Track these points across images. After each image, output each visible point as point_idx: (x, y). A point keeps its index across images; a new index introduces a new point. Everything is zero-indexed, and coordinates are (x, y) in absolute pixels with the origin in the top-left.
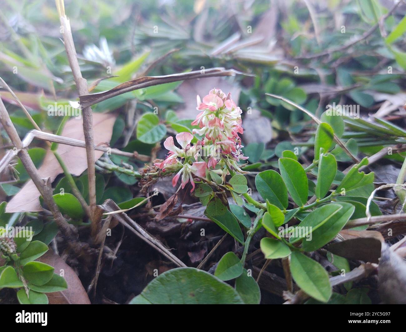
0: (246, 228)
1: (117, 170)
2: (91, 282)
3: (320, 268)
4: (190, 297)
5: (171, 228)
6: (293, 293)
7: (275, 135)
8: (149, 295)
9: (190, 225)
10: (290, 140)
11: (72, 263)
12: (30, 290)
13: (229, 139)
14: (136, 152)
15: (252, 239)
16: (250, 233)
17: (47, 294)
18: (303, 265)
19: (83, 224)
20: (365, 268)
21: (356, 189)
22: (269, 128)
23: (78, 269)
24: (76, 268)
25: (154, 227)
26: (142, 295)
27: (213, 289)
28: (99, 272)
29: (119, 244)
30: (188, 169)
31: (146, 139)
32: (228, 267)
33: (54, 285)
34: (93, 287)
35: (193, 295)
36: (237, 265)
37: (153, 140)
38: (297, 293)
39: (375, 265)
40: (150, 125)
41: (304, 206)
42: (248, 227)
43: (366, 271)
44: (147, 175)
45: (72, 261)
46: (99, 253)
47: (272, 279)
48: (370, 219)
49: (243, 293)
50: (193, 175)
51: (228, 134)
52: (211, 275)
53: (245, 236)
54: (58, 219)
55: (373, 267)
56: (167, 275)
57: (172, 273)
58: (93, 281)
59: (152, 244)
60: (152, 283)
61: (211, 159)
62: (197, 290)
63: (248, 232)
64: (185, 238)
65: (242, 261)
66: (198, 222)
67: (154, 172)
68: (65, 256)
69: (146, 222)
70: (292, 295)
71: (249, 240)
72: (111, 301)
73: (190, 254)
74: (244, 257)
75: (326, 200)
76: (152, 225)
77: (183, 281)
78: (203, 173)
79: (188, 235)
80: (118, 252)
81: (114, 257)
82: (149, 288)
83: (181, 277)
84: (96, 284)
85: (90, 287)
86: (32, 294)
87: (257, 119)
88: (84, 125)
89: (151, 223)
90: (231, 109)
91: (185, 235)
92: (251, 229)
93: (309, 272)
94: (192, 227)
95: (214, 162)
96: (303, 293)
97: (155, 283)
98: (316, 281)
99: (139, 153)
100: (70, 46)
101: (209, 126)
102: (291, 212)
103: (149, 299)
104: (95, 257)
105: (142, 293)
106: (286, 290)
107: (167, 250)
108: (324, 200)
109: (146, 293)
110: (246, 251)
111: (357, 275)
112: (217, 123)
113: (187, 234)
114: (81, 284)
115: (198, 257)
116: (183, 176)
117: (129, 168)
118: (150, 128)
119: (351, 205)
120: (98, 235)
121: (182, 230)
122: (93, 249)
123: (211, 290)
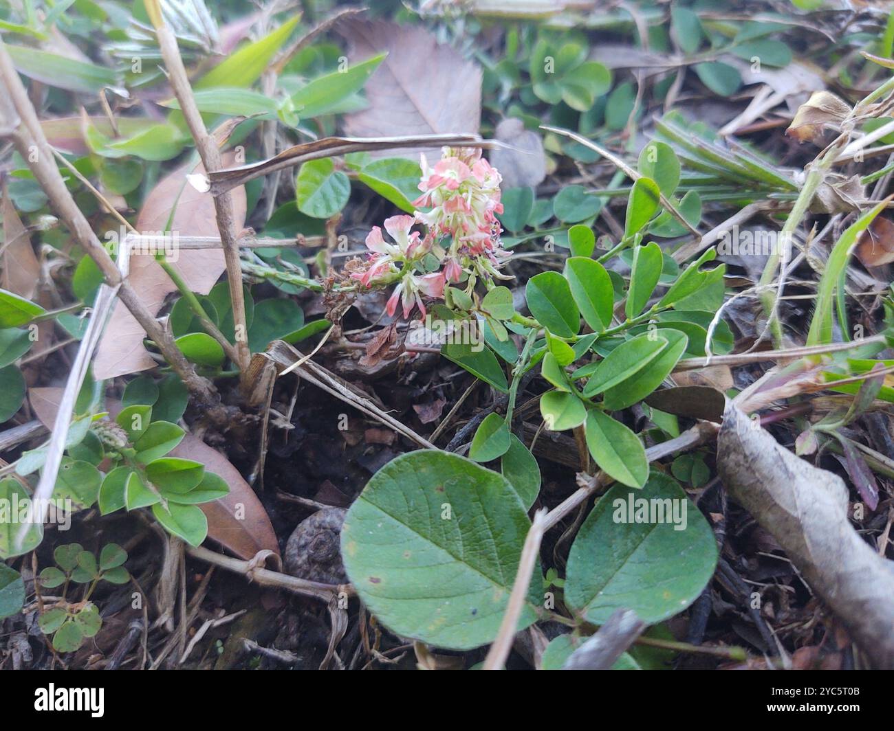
0: (509, 364)
1: (274, 277)
2: (253, 468)
3: (631, 437)
4: (436, 492)
5: (381, 367)
6: (592, 475)
7: (553, 166)
8: (373, 496)
9: (412, 361)
10: (578, 174)
11: (212, 441)
12: (169, 502)
13: (481, 229)
14: (300, 236)
15: (520, 382)
16: (517, 373)
17: (200, 506)
18: (606, 430)
19: (223, 373)
20: (700, 431)
21: (693, 296)
22: (541, 154)
23: (225, 450)
24: (221, 448)
25: (352, 369)
26: (362, 497)
27: (473, 480)
28: (265, 453)
29: (294, 401)
30: (412, 287)
31: (315, 208)
32: (488, 437)
33: (206, 489)
34: (258, 476)
35: (442, 490)
36: (500, 429)
37: (329, 208)
38: (597, 475)
39: (716, 425)
40: (318, 177)
41: (606, 331)
42: (512, 362)
43: (702, 435)
44: (338, 291)
45: (213, 437)
46: (260, 422)
47: (555, 440)
48: (711, 360)
49: (513, 473)
50: (420, 292)
51: (479, 222)
52: (464, 458)
53: (509, 378)
54: (190, 379)
55: (713, 428)
56: (398, 463)
57: (405, 460)
58: (256, 467)
59: (360, 407)
60: (377, 478)
61: (450, 264)
62: (447, 481)
63: (513, 372)
64: (407, 383)
65: (507, 421)
66: (425, 355)
67: (348, 286)
68: (200, 432)
69: (335, 361)
70: (589, 478)
71: (515, 384)
72: (293, 496)
73: (416, 408)
74: (510, 414)
75: (643, 318)
76: (346, 366)
77: (423, 470)
78: (439, 289)
79: (411, 377)
80: (293, 416)
81: (290, 426)
82: (371, 486)
83: (420, 464)
84: (262, 471)
85: (253, 477)
86: (174, 508)
87: (518, 136)
88: (218, 218)
89: (346, 362)
90: (483, 179)
91: (406, 379)
92: (519, 365)
93: (614, 442)
94: (417, 364)
95: (456, 272)
96: (606, 476)
97: (381, 476)
98: (624, 455)
99: (306, 235)
100: (181, 79)
101: (446, 209)
102: (585, 339)
103: (374, 502)
104: (255, 428)
105: (362, 494)
106: (580, 471)
107: (384, 414)
108: (639, 320)
109: (367, 493)
110: (512, 405)
111: (688, 443)
112: (460, 207)
113: (408, 375)
114: (240, 476)
115: (431, 412)
116: (404, 297)
117: (297, 273)
118: (317, 183)
119: (682, 333)
120: (254, 392)
121: (400, 369)
122: (249, 416)
123: (469, 481)
